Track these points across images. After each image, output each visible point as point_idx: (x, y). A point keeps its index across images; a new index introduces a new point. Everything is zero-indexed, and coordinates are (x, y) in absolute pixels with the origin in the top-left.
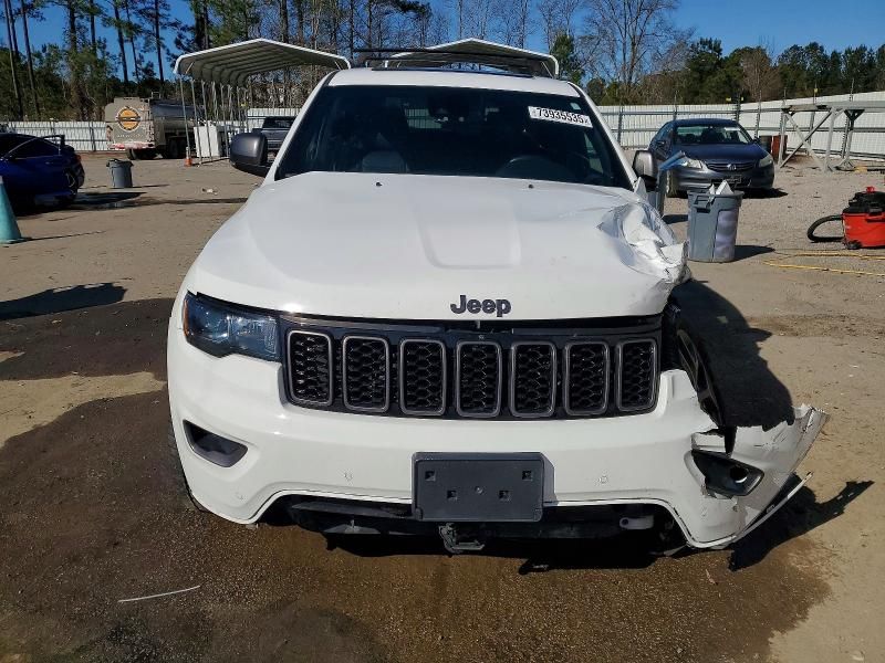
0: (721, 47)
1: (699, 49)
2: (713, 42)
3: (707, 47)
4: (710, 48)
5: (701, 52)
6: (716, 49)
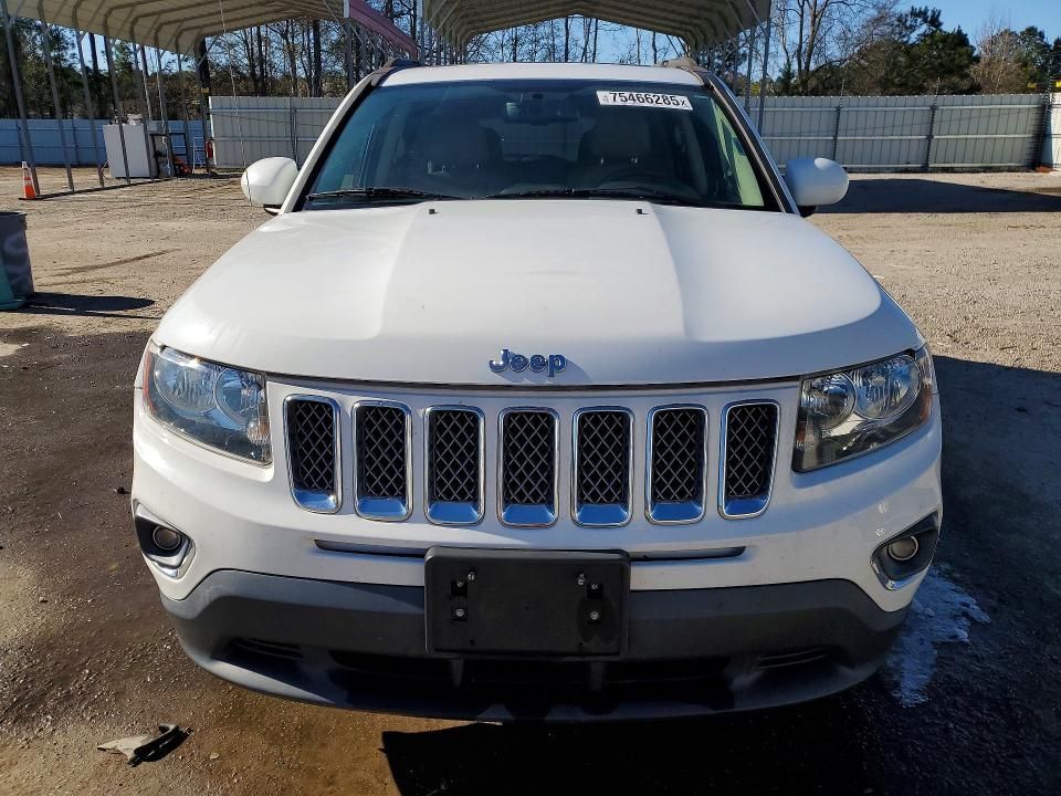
1: (908, 24)
2: (929, 14)
3: (919, 20)
4: (925, 21)
5: (912, 28)
6: (935, 21)
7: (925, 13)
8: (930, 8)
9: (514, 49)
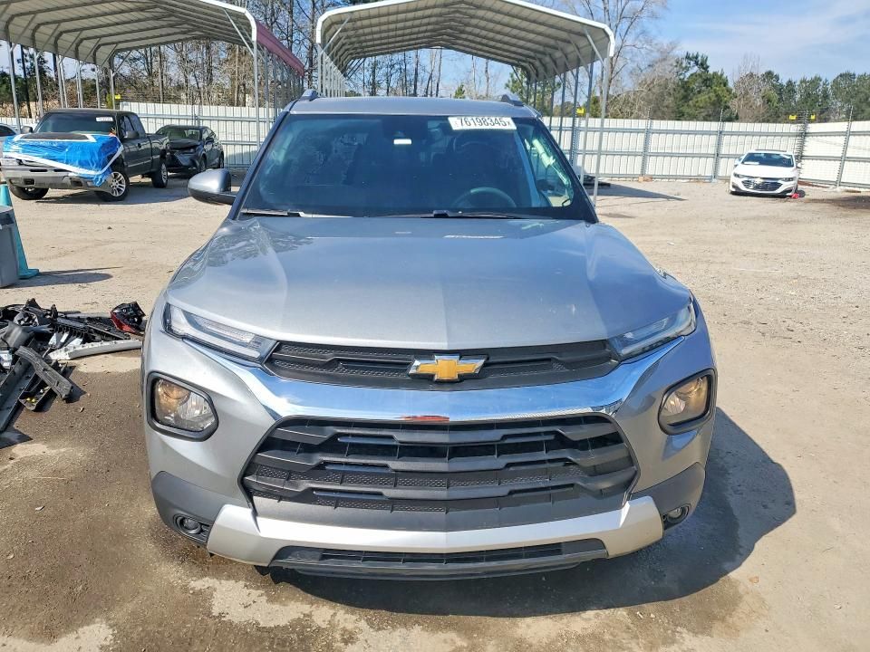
0: (708, 63)
1: (684, 65)
2: (700, 58)
3: (692, 62)
4: (697, 63)
5: (687, 69)
6: (703, 65)
7: (697, 57)
8: (700, 54)
9: (374, 72)
